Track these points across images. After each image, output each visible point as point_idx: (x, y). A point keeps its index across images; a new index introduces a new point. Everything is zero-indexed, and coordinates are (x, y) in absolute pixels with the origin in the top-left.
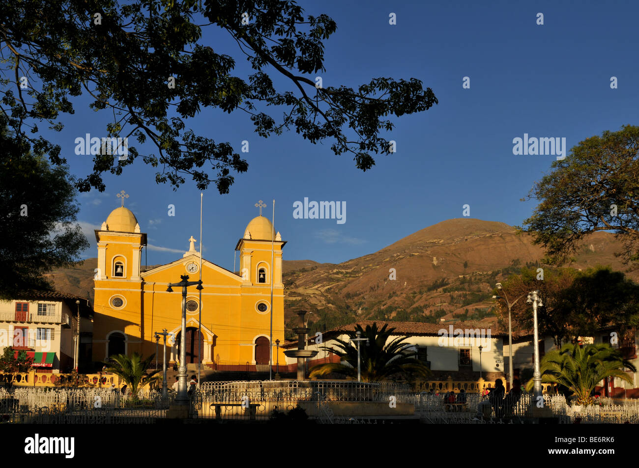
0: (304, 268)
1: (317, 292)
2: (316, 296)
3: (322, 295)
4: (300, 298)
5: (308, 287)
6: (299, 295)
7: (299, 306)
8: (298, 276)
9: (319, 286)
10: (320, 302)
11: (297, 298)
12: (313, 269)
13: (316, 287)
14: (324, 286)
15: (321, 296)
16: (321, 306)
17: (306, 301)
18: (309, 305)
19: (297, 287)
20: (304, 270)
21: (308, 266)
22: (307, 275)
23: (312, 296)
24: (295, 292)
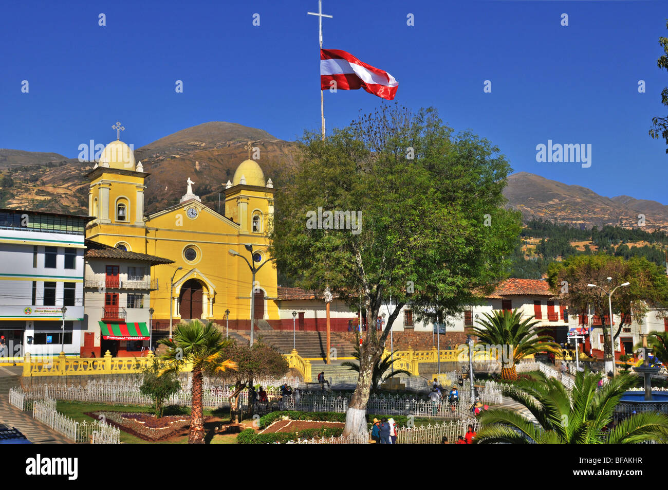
0: (51, 163)
1: (69, 192)
2: (68, 197)
3: (75, 196)
4: (49, 198)
5: (56, 185)
6: (48, 194)
7: (49, 207)
8: (44, 171)
9: (69, 184)
10: (73, 203)
11: (46, 198)
12: (61, 164)
13: (66, 185)
14: (75, 185)
15: (73, 197)
16: (72, 208)
17: (56, 202)
18: (60, 206)
19: (44, 184)
20: (51, 165)
21: (55, 161)
22: (55, 171)
23: (63, 196)
24: (43, 191)
